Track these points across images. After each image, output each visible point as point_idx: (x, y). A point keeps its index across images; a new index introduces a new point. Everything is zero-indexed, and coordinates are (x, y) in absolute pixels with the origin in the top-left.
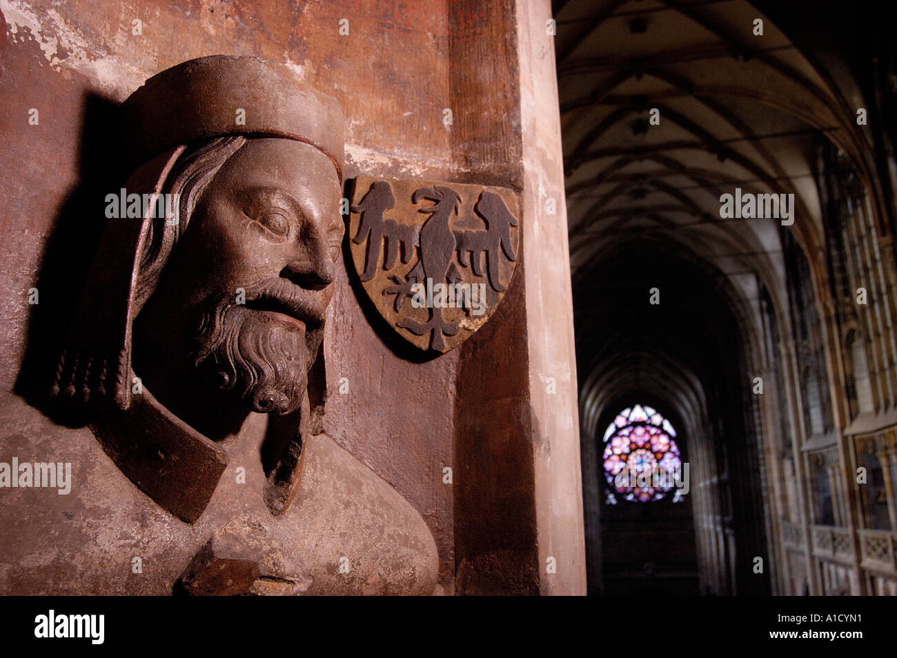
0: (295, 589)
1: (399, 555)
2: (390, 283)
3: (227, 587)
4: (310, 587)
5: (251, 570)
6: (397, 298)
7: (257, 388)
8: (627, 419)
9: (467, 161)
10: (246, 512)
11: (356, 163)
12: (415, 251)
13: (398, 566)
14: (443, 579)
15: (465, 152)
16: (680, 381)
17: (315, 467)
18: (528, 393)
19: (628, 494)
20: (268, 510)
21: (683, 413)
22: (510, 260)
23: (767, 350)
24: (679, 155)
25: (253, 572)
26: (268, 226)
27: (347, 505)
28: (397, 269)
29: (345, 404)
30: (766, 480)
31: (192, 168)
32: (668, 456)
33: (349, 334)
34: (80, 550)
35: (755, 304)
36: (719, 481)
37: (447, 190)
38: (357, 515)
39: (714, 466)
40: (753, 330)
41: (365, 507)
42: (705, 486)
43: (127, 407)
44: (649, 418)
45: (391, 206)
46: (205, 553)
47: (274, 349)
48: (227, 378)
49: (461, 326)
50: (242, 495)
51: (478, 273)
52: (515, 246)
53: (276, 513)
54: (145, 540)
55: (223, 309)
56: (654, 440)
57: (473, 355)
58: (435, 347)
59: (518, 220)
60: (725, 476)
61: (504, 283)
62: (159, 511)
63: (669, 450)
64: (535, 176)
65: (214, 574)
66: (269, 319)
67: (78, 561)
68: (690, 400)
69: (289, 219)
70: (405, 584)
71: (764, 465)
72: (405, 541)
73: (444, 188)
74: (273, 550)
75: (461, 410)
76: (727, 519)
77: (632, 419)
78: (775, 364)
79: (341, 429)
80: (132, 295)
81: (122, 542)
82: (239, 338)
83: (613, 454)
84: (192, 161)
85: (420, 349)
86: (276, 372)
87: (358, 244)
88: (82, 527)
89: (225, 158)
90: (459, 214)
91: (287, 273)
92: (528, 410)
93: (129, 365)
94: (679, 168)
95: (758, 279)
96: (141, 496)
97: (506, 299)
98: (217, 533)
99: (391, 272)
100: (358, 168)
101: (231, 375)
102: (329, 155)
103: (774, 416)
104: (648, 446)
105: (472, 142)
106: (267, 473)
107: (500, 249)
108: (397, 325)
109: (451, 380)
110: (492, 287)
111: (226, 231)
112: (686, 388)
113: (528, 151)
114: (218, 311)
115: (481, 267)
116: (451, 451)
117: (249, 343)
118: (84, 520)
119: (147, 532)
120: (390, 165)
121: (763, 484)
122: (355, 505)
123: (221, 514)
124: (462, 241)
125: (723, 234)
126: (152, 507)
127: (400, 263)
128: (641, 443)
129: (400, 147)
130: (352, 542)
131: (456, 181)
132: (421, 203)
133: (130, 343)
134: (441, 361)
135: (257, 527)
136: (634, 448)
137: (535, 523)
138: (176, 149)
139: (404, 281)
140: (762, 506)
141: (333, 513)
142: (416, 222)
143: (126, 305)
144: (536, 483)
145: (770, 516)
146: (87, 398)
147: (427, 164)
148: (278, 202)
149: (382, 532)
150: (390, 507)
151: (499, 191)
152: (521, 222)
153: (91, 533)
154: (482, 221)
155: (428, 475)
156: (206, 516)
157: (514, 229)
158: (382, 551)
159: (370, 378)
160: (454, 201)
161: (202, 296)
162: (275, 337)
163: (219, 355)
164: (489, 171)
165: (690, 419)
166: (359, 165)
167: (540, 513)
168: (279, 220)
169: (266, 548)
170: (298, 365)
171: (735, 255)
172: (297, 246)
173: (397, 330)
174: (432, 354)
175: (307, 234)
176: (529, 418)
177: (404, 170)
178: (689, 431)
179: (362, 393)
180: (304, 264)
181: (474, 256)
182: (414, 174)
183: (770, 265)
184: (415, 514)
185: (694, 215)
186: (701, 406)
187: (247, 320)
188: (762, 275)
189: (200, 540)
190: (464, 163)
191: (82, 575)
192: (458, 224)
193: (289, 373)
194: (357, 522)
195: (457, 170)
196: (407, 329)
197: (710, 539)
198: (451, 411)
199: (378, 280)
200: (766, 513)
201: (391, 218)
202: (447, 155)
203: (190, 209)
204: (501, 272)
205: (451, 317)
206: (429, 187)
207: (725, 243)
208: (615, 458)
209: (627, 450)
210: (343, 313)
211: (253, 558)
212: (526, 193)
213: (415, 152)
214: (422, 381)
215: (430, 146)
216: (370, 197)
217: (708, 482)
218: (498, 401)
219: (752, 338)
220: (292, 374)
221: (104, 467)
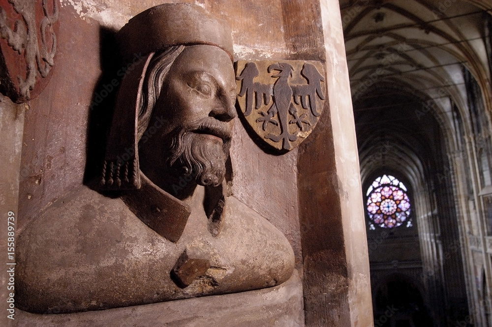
0: (227, 272)
1: (275, 254)
2: (260, 116)
3: (195, 273)
4: (234, 272)
5: (206, 264)
6: (264, 123)
7: (202, 174)
8: (379, 183)
9: (294, 47)
10: (200, 236)
11: (236, 54)
12: (271, 98)
13: (275, 260)
14: (297, 265)
15: (293, 43)
16: (408, 160)
17: (230, 213)
18: (335, 168)
19: (381, 224)
20: (210, 234)
21: (411, 178)
22: (321, 99)
23: (457, 140)
24: (402, 32)
25: (207, 265)
26: (201, 91)
27: (248, 230)
28: (262, 107)
29: (242, 180)
30: (459, 212)
31: (159, 64)
32: (403, 202)
33: (240, 144)
34: (125, 258)
35: (449, 114)
36: (432, 214)
37: (285, 64)
38: (253, 235)
39: (429, 206)
40: (449, 129)
41: (257, 231)
42: (424, 217)
43: (140, 187)
44: (392, 182)
45: (257, 75)
46: (184, 256)
47: (209, 153)
48: (187, 169)
49: (298, 136)
50: (197, 228)
51: (305, 107)
52: (324, 91)
53: (215, 236)
54: (155, 252)
55: (182, 135)
56: (395, 194)
57: (305, 150)
58: (285, 147)
59: (324, 78)
60: (435, 211)
61: (319, 111)
62: (160, 237)
63: (403, 199)
64: (332, 53)
65: (189, 266)
66: (205, 138)
67: (125, 263)
68: (414, 171)
69: (211, 86)
70: (279, 269)
71: (458, 204)
72: (278, 247)
73: (284, 63)
74: (215, 254)
75: (300, 180)
76: (437, 235)
77: (382, 183)
78: (462, 148)
79: (240, 193)
80: (136, 131)
81: (144, 253)
82: (191, 149)
83: (372, 202)
84: (158, 60)
85: (278, 149)
86: (211, 165)
87: (241, 96)
88: (125, 247)
89: (175, 57)
90: (293, 77)
91: (212, 114)
92: (336, 177)
93: (139, 167)
94: (403, 39)
95: (451, 100)
96: (150, 231)
97: (321, 120)
98: (188, 247)
99: (260, 110)
100: (238, 56)
101: (189, 168)
102: (226, 51)
103: (462, 177)
104: (391, 197)
105: (296, 37)
106: (208, 216)
107: (316, 94)
108: (265, 137)
109: (294, 164)
110: (313, 114)
111: (180, 96)
112: (412, 164)
113: (327, 40)
114: (180, 136)
115: (307, 104)
116: (297, 201)
117: (197, 151)
118: (126, 243)
119: (155, 248)
120: (254, 53)
121: (457, 215)
122: (252, 230)
123: (189, 237)
124: (295, 91)
125: (430, 76)
126: (156, 236)
127: (264, 105)
128: (387, 196)
129: (258, 43)
130: (252, 248)
131: (289, 59)
132: (272, 72)
133: (138, 156)
134: (289, 154)
135: (206, 243)
136: (384, 198)
137: (343, 235)
138: (149, 55)
139: (267, 114)
140: (457, 227)
141: (242, 234)
142: (270, 82)
143: (134, 136)
144: (342, 214)
145: (462, 232)
146: (120, 184)
147: (273, 51)
148: (204, 78)
149: (266, 243)
150: (269, 230)
151: (313, 63)
152: (326, 79)
153: (129, 249)
154: (305, 80)
155: (286, 214)
156: (182, 239)
157: (323, 82)
158: (267, 252)
159: (253, 166)
160: (290, 70)
161: (171, 129)
162: (208, 147)
163: (182, 158)
164: (307, 52)
165: (415, 181)
166: (238, 55)
167: (345, 230)
168: (205, 87)
169: (212, 253)
170: (221, 161)
171: (437, 87)
172: (215, 100)
173: (265, 140)
174: (284, 151)
175: (220, 94)
176: (337, 181)
177: (262, 55)
178: (414, 187)
179: (249, 173)
180: (220, 109)
181: (303, 98)
182: (267, 57)
183: (458, 91)
184: (281, 234)
185: (412, 66)
186: (420, 173)
187: (194, 140)
188: (453, 98)
189: (181, 251)
190: (293, 49)
191: (128, 269)
192: (292, 82)
193: (217, 165)
194: (253, 239)
195: (290, 53)
196: (270, 139)
197: (428, 246)
198: (296, 180)
199: (253, 115)
200: (460, 230)
201: (257, 81)
202: (283, 46)
203: (160, 86)
204: (317, 106)
205: (293, 132)
206: (276, 63)
207: (430, 81)
208: (373, 205)
209: (380, 200)
210: (236, 133)
211: (206, 258)
212: (327, 63)
213: (267, 45)
214: (279, 166)
215: (274, 41)
216: (246, 71)
217: (426, 215)
218: (320, 174)
219: (448, 134)
220: (219, 166)
221: (131, 218)
